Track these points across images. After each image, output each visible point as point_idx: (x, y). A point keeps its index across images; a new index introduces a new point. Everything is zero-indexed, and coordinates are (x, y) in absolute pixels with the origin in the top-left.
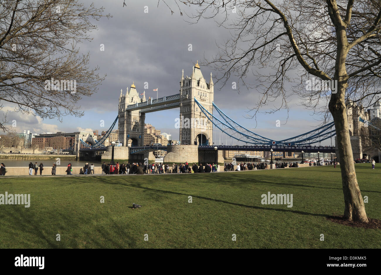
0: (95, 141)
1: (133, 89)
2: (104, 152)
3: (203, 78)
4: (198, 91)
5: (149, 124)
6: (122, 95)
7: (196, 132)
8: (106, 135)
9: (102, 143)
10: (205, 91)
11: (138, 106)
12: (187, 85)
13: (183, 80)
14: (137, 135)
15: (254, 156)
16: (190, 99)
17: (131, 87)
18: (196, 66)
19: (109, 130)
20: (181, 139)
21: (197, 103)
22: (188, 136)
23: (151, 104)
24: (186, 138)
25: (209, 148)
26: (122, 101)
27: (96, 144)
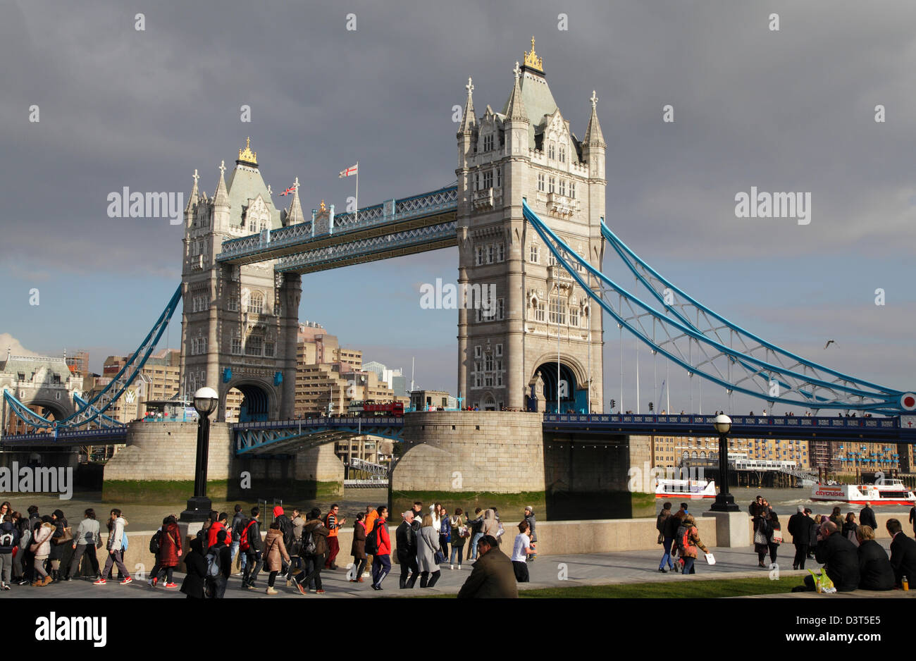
0: (76, 399)
1: (247, 168)
2: (116, 446)
3: (558, 114)
4: (537, 171)
5: (310, 325)
6: (200, 195)
7: (532, 352)
8: (123, 371)
9: (108, 407)
10: (570, 174)
11: (269, 241)
12: (489, 147)
13: (471, 124)
14: (264, 369)
15: (769, 462)
16: (504, 206)
17: (238, 162)
18: (527, 64)
19: (141, 348)
20: (464, 385)
21: (537, 225)
22: (496, 371)
23: (331, 232)
24: (489, 382)
25: (595, 427)
26: (199, 223)
27: (81, 412)
